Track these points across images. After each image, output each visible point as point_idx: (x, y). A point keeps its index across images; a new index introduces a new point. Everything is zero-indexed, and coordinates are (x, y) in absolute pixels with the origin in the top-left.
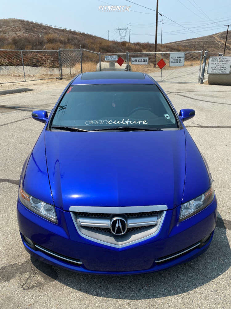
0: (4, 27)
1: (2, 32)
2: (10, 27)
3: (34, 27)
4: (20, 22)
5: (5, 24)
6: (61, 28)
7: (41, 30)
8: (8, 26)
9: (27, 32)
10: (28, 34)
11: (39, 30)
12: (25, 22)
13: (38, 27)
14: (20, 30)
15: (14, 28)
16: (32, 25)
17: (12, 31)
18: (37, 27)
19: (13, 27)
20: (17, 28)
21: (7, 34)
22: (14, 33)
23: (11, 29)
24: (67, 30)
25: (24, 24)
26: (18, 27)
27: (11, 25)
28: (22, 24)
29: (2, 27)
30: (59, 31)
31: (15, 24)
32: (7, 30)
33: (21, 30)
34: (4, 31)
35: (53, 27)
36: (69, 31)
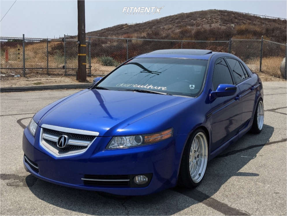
0: (199, 19)
1: (195, 25)
2: (206, 19)
3: (236, 18)
4: (219, 13)
5: (201, 16)
6: (273, 18)
7: (244, 21)
8: (204, 18)
9: (224, 23)
10: (224, 26)
11: (241, 21)
12: (226, 13)
13: (241, 17)
14: (216, 22)
15: (210, 20)
16: (233, 15)
17: (206, 23)
18: (239, 18)
19: (210, 18)
20: (213, 19)
21: (200, 27)
22: (208, 25)
23: (206, 21)
24: (281, 20)
25: (224, 15)
26: (215, 18)
27: (208, 17)
28: (222, 15)
29: (197, 20)
30: (269, 22)
31: (213, 15)
32: (202, 22)
33: (218, 22)
34: (198, 23)
35: (262, 17)
36: (283, 20)
